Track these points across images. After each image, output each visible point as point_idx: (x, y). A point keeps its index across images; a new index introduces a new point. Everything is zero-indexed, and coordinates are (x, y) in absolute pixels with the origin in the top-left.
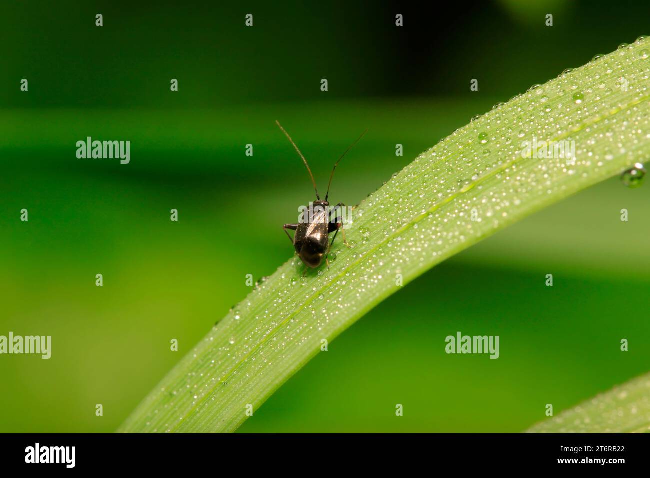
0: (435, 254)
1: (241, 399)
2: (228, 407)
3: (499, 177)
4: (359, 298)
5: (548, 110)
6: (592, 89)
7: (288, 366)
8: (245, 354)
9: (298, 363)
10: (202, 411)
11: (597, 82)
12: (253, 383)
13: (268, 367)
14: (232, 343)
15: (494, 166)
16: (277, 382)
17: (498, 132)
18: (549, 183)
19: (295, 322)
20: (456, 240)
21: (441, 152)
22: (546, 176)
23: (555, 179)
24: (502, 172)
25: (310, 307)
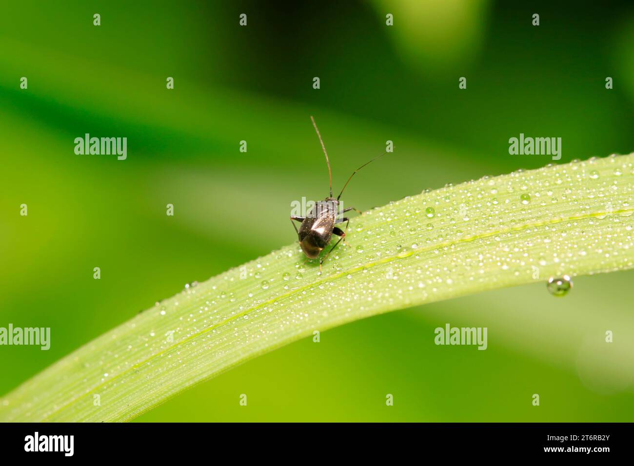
0: (362, 308)
1: (149, 390)
2: (134, 394)
3: (437, 252)
4: (283, 329)
5: (495, 202)
6: (540, 193)
7: (201, 372)
8: (162, 349)
9: (210, 373)
10: (109, 390)
11: (545, 188)
12: (164, 378)
13: (181, 367)
14: (153, 335)
15: (435, 240)
16: (187, 385)
17: (445, 210)
18: (482, 272)
19: (216, 332)
20: (384, 302)
21: (388, 213)
22: (481, 264)
23: (488, 269)
24: (441, 248)
25: (234, 323)
